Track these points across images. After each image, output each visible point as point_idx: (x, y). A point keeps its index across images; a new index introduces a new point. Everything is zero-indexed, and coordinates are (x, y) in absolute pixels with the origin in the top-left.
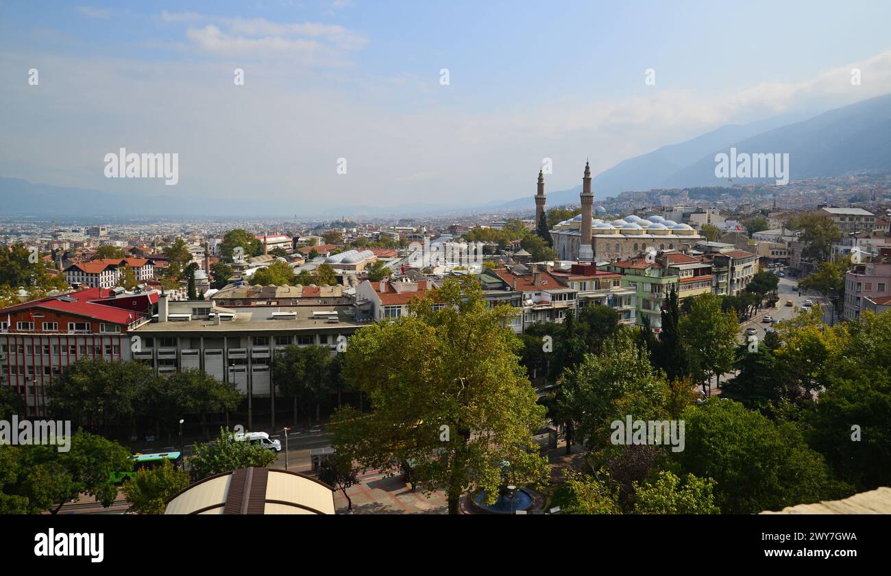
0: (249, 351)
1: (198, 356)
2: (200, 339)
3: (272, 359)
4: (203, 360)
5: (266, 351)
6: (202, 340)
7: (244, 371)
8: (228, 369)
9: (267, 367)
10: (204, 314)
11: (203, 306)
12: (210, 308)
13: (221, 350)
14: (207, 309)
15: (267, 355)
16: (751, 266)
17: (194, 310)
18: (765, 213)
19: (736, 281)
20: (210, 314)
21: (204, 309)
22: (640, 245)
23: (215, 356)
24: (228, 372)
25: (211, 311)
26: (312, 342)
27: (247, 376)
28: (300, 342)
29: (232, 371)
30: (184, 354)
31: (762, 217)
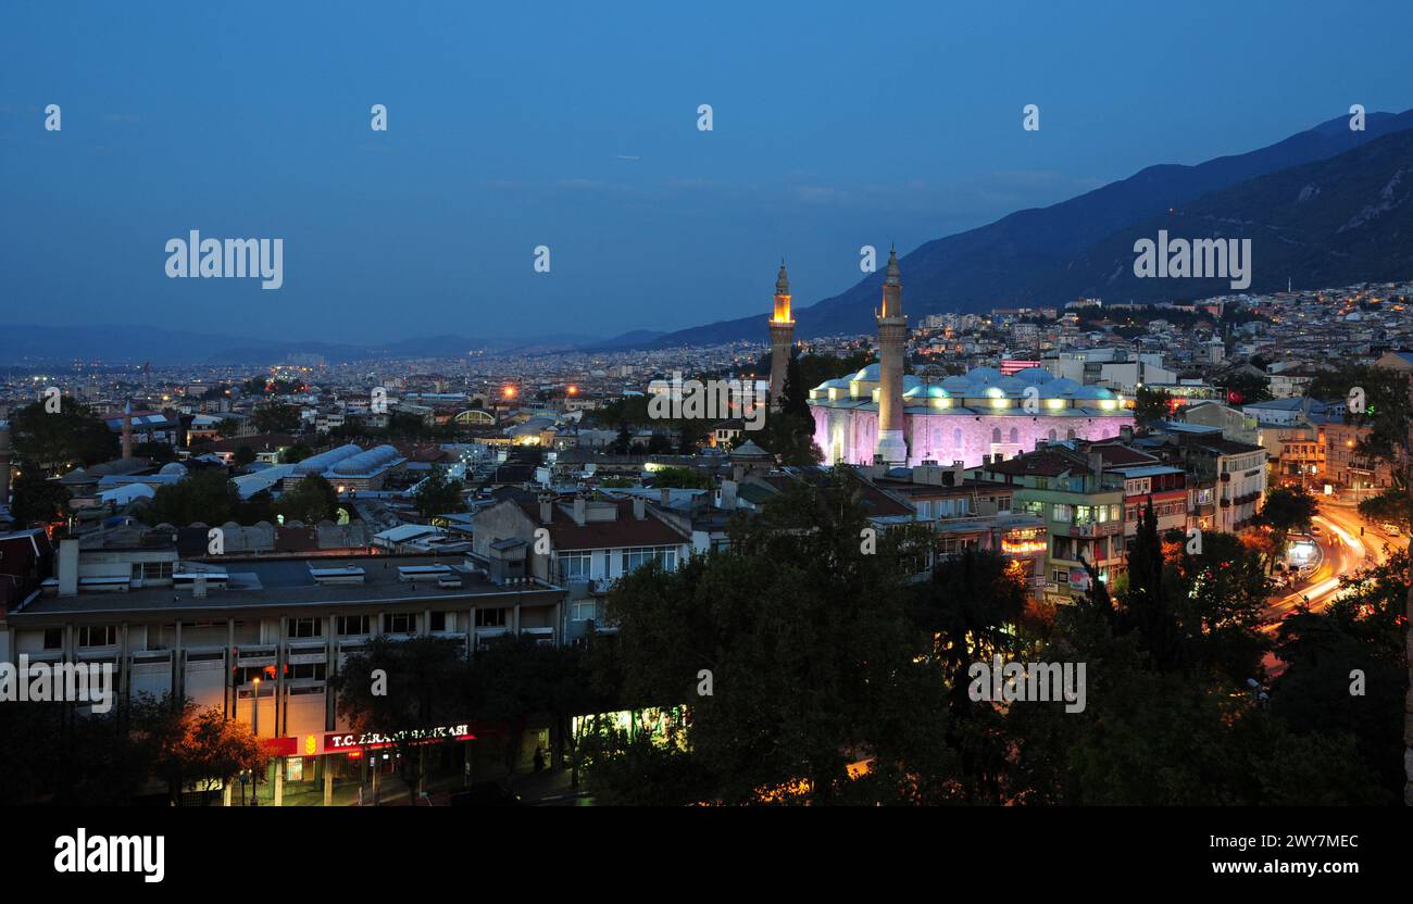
0: (283, 652)
1: (170, 664)
2: (175, 625)
3: (332, 666)
4: (182, 670)
5: (319, 650)
6: (179, 627)
7: (272, 695)
8: (235, 691)
9: (321, 683)
10: (157, 577)
11: (157, 560)
12: (171, 564)
13: (222, 648)
14: (164, 564)
15: (321, 658)
16: (1258, 472)
17: (136, 567)
18: (1259, 362)
19: (1232, 503)
20: (175, 576)
21: (157, 564)
22: (1006, 433)
23: (207, 663)
24: (235, 697)
25: (176, 566)
26: (413, 627)
27: (277, 704)
28: (387, 629)
29: (244, 694)
30: (138, 661)
31: (1254, 371)
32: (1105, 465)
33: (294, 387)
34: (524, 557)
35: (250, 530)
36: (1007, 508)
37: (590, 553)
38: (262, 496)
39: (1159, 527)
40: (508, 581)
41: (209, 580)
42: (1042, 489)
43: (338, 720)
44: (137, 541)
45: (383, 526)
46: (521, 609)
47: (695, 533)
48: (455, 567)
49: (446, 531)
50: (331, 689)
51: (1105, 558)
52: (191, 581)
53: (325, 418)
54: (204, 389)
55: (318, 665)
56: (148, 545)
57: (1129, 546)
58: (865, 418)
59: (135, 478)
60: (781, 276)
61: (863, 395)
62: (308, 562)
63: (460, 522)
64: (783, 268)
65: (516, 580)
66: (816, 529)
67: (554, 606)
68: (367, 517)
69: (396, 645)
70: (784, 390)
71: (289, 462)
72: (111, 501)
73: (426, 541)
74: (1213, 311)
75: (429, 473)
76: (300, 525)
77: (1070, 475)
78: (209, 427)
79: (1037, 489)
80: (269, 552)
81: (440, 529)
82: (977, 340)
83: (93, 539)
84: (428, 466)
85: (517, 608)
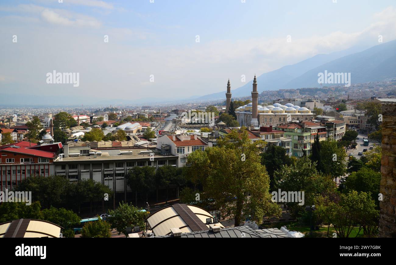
0: (114, 170)
1: (89, 173)
3: (125, 174)
4: (92, 175)
5: (123, 170)
6: (91, 165)
7: (112, 180)
8: (104, 179)
9: (123, 177)
10: (86, 153)
11: (85, 149)
12: (89, 150)
13: (101, 169)
14: (87, 150)
15: (123, 172)
16: (343, 127)
17: (81, 151)
18: (343, 101)
19: (337, 135)
20: (90, 153)
21: (86, 150)
22: (282, 119)
23: (98, 173)
24: (104, 180)
25: (90, 151)
26: (144, 165)
27: (113, 182)
28: (138, 165)
29: (106, 180)
30: (82, 172)
31: (343, 104)
32: (306, 126)
33: (116, 109)
34: (169, 148)
35: (106, 142)
36: (283, 137)
37: (184, 147)
38: (109, 134)
39: (320, 141)
40: (166, 154)
41: (97, 154)
42: (291, 132)
43: (127, 186)
44: (81, 145)
45: (136, 141)
46: (168, 161)
47: (209, 143)
48: (153, 151)
49: (151, 142)
50: (125, 179)
51: (306, 148)
52: (93, 154)
53: (123, 117)
54: (95, 110)
55: (122, 173)
56: (83, 146)
57: (312, 145)
58: (249, 115)
59: (80, 131)
60: (229, 82)
61: (248, 110)
62: (119, 150)
63: (154, 141)
64: (229, 80)
65: (167, 154)
66: (237, 142)
67: (176, 160)
68: (133, 139)
69: (141, 169)
70: (230, 109)
71: (115, 127)
72: (75, 136)
73: (146, 145)
74: (333, 89)
75: (147, 129)
76: (118, 141)
77: (298, 129)
78: (97, 119)
79: (290, 132)
80: (111, 147)
81: (150, 142)
82: (275, 97)
83: (71, 144)
84: (146, 128)
85: (168, 160)
